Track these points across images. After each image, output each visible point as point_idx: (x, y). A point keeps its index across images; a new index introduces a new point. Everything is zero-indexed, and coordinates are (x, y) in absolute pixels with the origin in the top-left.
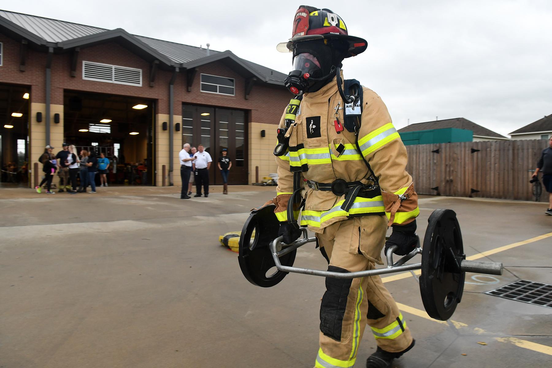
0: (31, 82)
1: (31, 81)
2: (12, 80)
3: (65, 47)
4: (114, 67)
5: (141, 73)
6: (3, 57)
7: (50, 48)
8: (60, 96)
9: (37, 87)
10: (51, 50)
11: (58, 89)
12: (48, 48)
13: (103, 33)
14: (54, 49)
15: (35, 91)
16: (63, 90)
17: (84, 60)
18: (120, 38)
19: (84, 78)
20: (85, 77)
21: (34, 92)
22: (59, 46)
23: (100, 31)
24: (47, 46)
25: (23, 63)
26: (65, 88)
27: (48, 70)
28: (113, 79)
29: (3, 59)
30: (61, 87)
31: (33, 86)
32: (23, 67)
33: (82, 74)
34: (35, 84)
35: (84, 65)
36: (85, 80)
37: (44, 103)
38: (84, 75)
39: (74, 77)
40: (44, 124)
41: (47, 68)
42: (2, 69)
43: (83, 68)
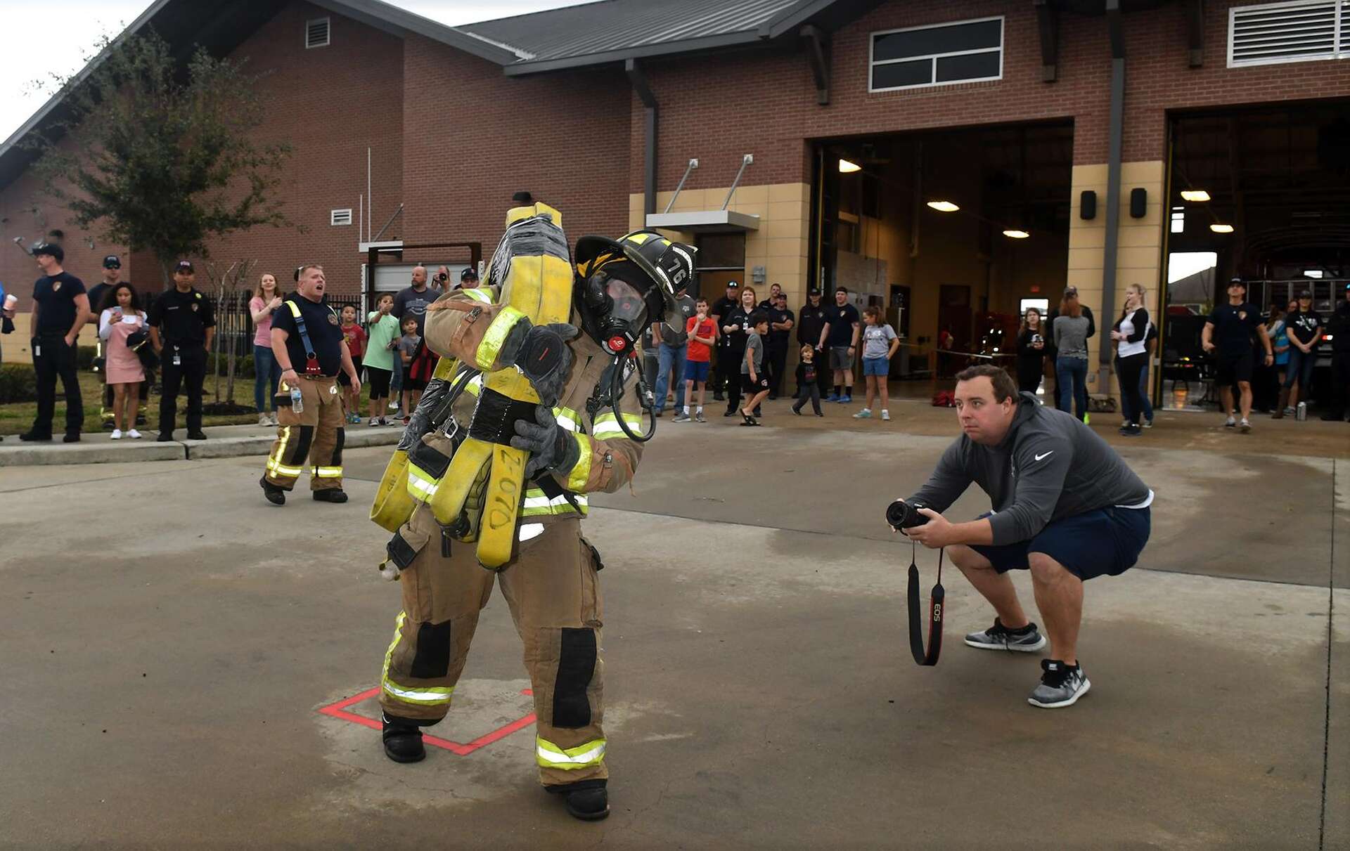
0: (1073, 109)
1: (1073, 104)
2: (1024, 113)
6: (1005, 54)
8: (1154, 131)
9: (1089, 117)
10: (1112, 3)
11: (1149, 114)
15: (1081, 133)
16: (1163, 114)
17: (1235, 5)
19: (1231, 64)
20: (1236, 57)
21: (1081, 136)
26: (1171, 106)
27: (1119, 64)
28: (1337, 45)
29: (1004, 59)
30: (1157, 105)
31: (1076, 120)
32: (1052, 68)
33: (1226, 51)
34: (1082, 111)
35: (1232, 22)
36: (1235, 69)
37: (1104, 162)
38: (1230, 54)
39: (1200, 66)
40: (1104, 224)
41: (1116, 56)
42: (1001, 88)
43: (1231, 29)
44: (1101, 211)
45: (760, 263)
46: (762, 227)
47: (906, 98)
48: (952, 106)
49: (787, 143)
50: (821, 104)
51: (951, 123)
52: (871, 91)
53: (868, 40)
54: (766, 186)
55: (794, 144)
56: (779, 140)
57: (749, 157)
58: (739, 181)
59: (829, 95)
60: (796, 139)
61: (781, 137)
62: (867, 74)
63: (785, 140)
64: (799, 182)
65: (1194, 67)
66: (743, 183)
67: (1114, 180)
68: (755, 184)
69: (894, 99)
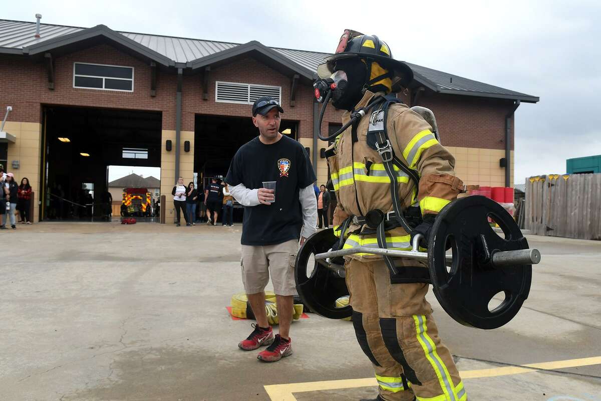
0: (162, 108)
1: (162, 106)
2: (143, 107)
3: (194, 67)
4: (249, 86)
5: (280, 91)
6: (135, 82)
7: (179, 69)
8: (191, 122)
9: (168, 112)
10: (180, 71)
11: (189, 114)
12: (177, 69)
13: (235, 48)
14: (183, 70)
15: (165, 118)
16: (194, 114)
17: (217, 81)
18: (255, 51)
19: (217, 101)
20: (218, 99)
22: (188, 66)
23: (231, 46)
24: (176, 67)
25: (153, 88)
26: (197, 112)
27: (179, 93)
28: (249, 100)
29: (134, 84)
30: (192, 111)
31: (163, 112)
32: (154, 92)
33: (215, 96)
34: (165, 110)
35: (217, 86)
36: (218, 103)
37: (174, 130)
38: (216, 97)
39: (206, 100)
40: (174, 153)
41: (178, 91)
42: (133, 95)
43: (217, 89)
44: (174, 148)
45: (17, 159)
46: (17, 142)
47: (92, 93)
48: (112, 99)
49: (31, 104)
50: (50, 89)
51: (112, 106)
52: (74, 87)
53: (73, 65)
54: (19, 123)
55: (35, 105)
56: (27, 102)
57: (10, 108)
58: (7, 118)
59: (54, 86)
60: (36, 103)
61: (28, 101)
62: (72, 79)
63: (29, 102)
64: (38, 122)
65: (205, 100)
66: (9, 119)
67: (178, 137)
68: (13, 121)
69: (86, 92)
